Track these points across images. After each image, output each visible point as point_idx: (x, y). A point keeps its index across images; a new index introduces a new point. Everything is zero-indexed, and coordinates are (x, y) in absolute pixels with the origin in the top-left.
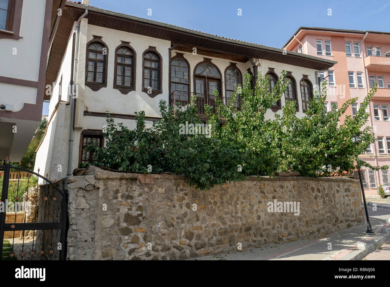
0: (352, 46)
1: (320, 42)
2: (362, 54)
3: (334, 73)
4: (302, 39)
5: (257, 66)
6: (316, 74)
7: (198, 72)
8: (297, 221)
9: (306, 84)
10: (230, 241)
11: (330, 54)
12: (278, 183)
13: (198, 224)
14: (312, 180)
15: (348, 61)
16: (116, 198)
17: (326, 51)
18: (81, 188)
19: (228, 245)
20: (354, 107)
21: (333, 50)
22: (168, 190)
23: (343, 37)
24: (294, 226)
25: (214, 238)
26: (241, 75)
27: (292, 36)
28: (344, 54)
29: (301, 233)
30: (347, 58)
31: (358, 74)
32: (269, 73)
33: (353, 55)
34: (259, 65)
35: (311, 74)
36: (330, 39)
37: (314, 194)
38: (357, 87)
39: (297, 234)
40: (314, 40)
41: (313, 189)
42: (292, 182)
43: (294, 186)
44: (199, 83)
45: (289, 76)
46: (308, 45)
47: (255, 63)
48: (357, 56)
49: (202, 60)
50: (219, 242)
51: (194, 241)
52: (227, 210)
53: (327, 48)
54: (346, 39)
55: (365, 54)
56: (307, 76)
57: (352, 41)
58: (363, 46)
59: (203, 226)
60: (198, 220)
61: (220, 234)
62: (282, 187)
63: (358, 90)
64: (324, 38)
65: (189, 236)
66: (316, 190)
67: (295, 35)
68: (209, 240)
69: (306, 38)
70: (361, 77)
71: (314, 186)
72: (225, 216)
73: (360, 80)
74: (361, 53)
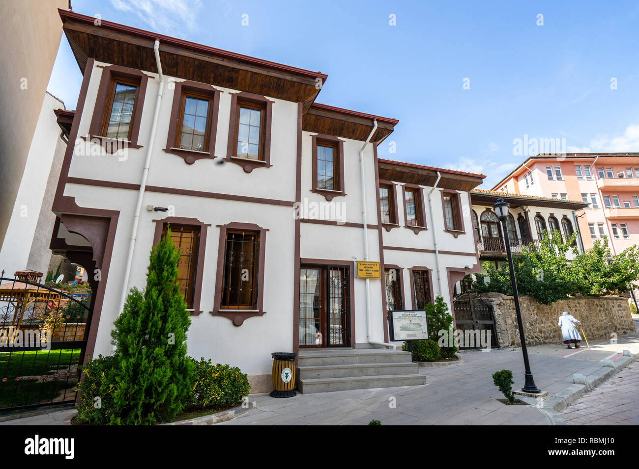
0: (583, 169)
1: (550, 168)
2: (594, 176)
3: (567, 195)
4: (531, 166)
5: (527, 212)
6: (573, 213)
7: (483, 219)
8: (592, 327)
9: (565, 222)
10: (559, 337)
11: (561, 178)
12: (577, 301)
13: (543, 325)
14: (596, 299)
15: (579, 183)
16: (510, 309)
17: (557, 176)
18: (497, 304)
19: (558, 339)
20: (591, 227)
21: (563, 174)
22: (528, 305)
23: (572, 162)
24: (590, 330)
25: (552, 334)
26: (513, 217)
27: (521, 164)
28: (576, 177)
29: (596, 336)
30: (579, 181)
31: (591, 196)
32: (537, 216)
33: (585, 178)
34: (529, 211)
35: (569, 213)
36: (559, 164)
37: (599, 309)
38: (593, 208)
39: (593, 336)
40: (544, 167)
41: (597, 305)
42: (584, 300)
43: (586, 303)
44: (485, 226)
45: (552, 217)
46: (538, 172)
47: (525, 210)
48: (589, 178)
49: (485, 210)
50: (554, 337)
51: (543, 335)
52: (554, 317)
53: (558, 173)
54: (575, 164)
55: (597, 177)
56: (566, 215)
57: (582, 165)
58: (594, 169)
59: (546, 326)
60: (542, 323)
61: (554, 332)
62: (579, 303)
63: (593, 211)
64: (553, 165)
65: (541, 332)
66: (599, 305)
67: (524, 163)
68: (549, 335)
69: (535, 166)
70: (595, 198)
71: (598, 303)
72: (554, 321)
73: (594, 200)
74: (592, 175)
